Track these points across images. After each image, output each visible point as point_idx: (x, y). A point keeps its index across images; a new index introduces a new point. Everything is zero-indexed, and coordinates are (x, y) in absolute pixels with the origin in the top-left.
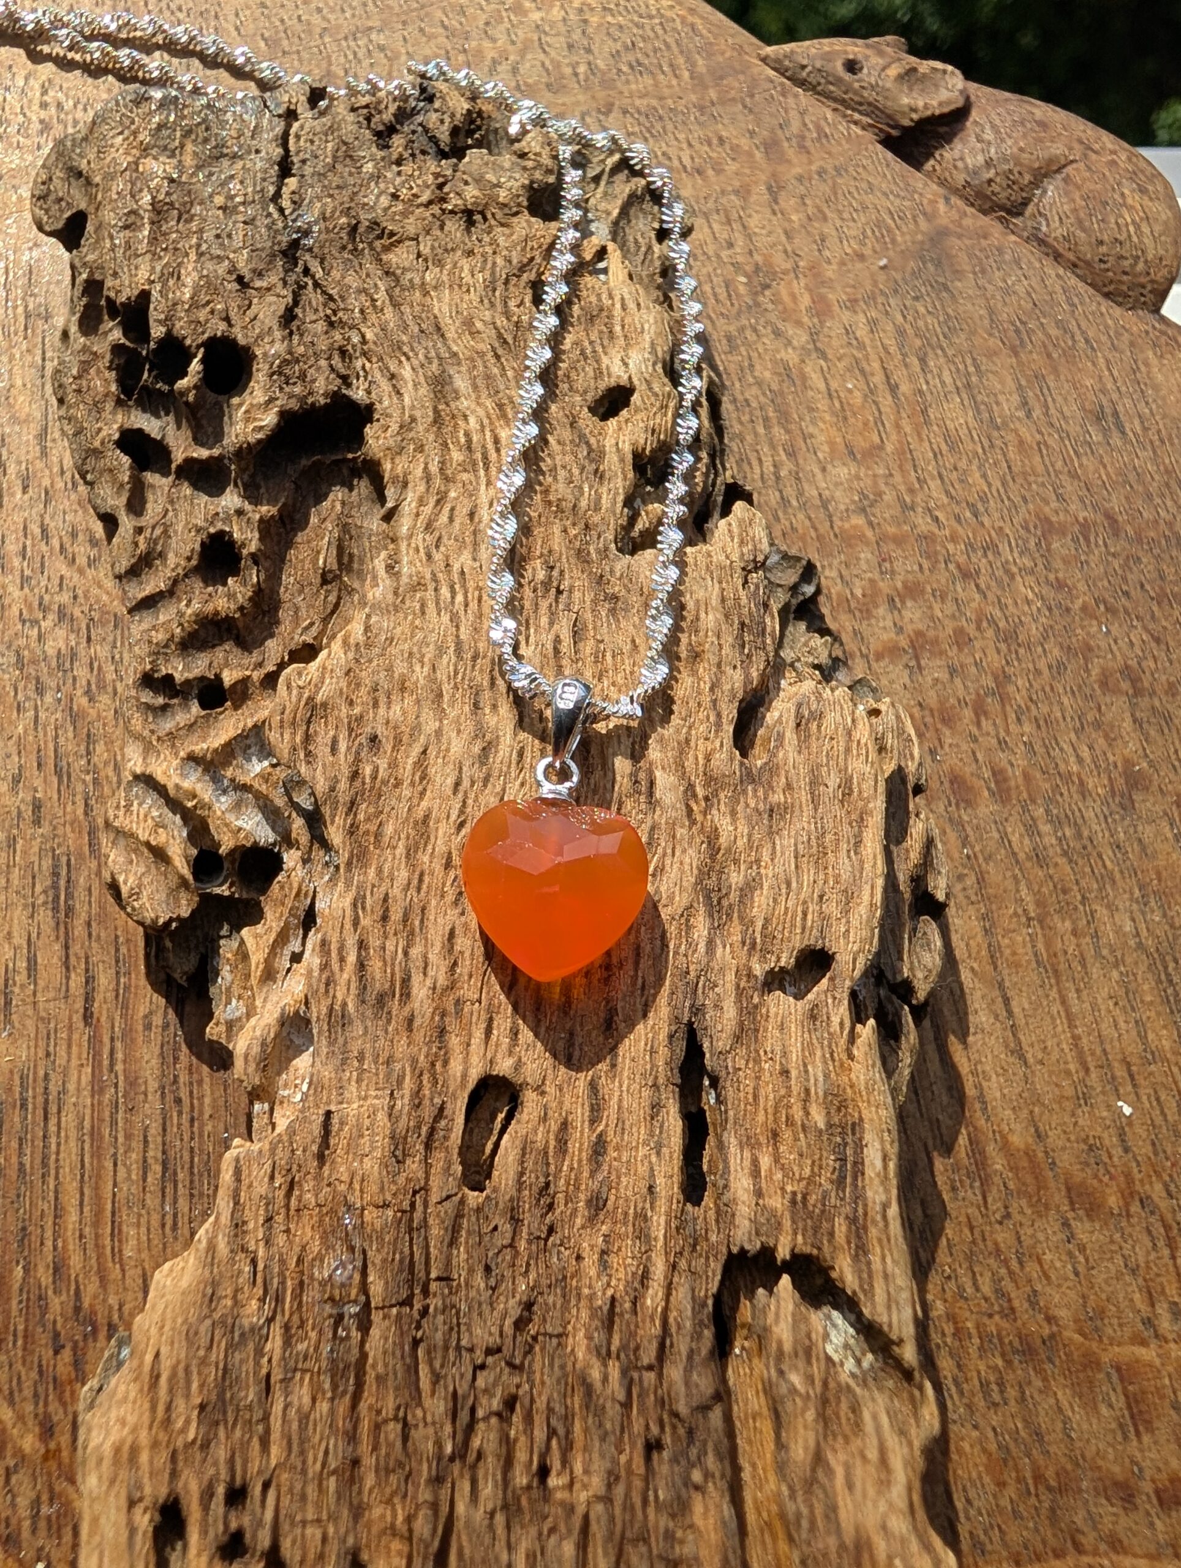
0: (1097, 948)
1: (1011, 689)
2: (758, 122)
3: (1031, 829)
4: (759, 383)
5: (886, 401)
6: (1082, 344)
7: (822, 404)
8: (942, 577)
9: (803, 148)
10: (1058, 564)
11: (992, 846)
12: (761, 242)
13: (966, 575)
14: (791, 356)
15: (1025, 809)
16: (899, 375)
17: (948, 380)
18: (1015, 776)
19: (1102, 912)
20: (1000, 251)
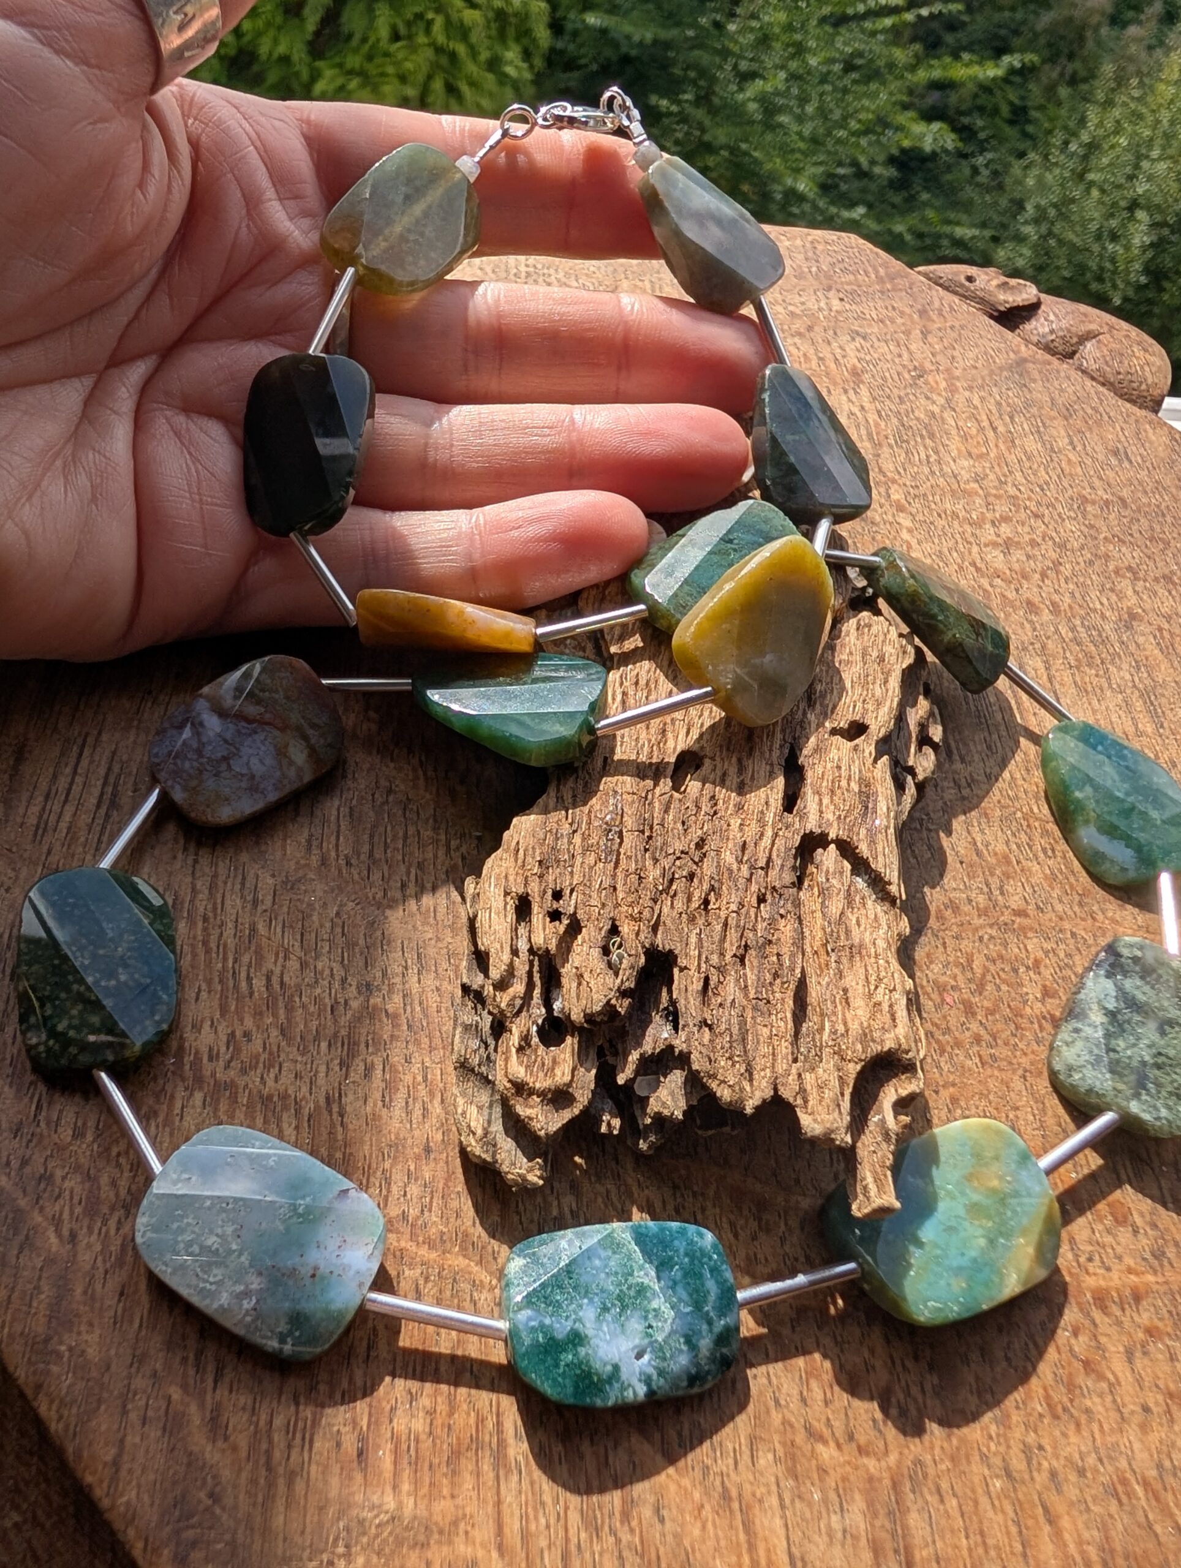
0: (1110, 685)
1: (1062, 568)
2: (915, 300)
3: (1073, 629)
4: (918, 419)
5: (991, 434)
6: (1106, 418)
7: (954, 432)
8: (1023, 515)
9: (941, 314)
10: (1090, 517)
11: (1049, 634)
12: (918, 355)
13: (1036, 516)
14: (936, 409)
15: (1069, 620)
16: (998, 423)
17: (1025, 426)
18: (1064, 606)
19: (1112, 668)
20: (1058, 372)
